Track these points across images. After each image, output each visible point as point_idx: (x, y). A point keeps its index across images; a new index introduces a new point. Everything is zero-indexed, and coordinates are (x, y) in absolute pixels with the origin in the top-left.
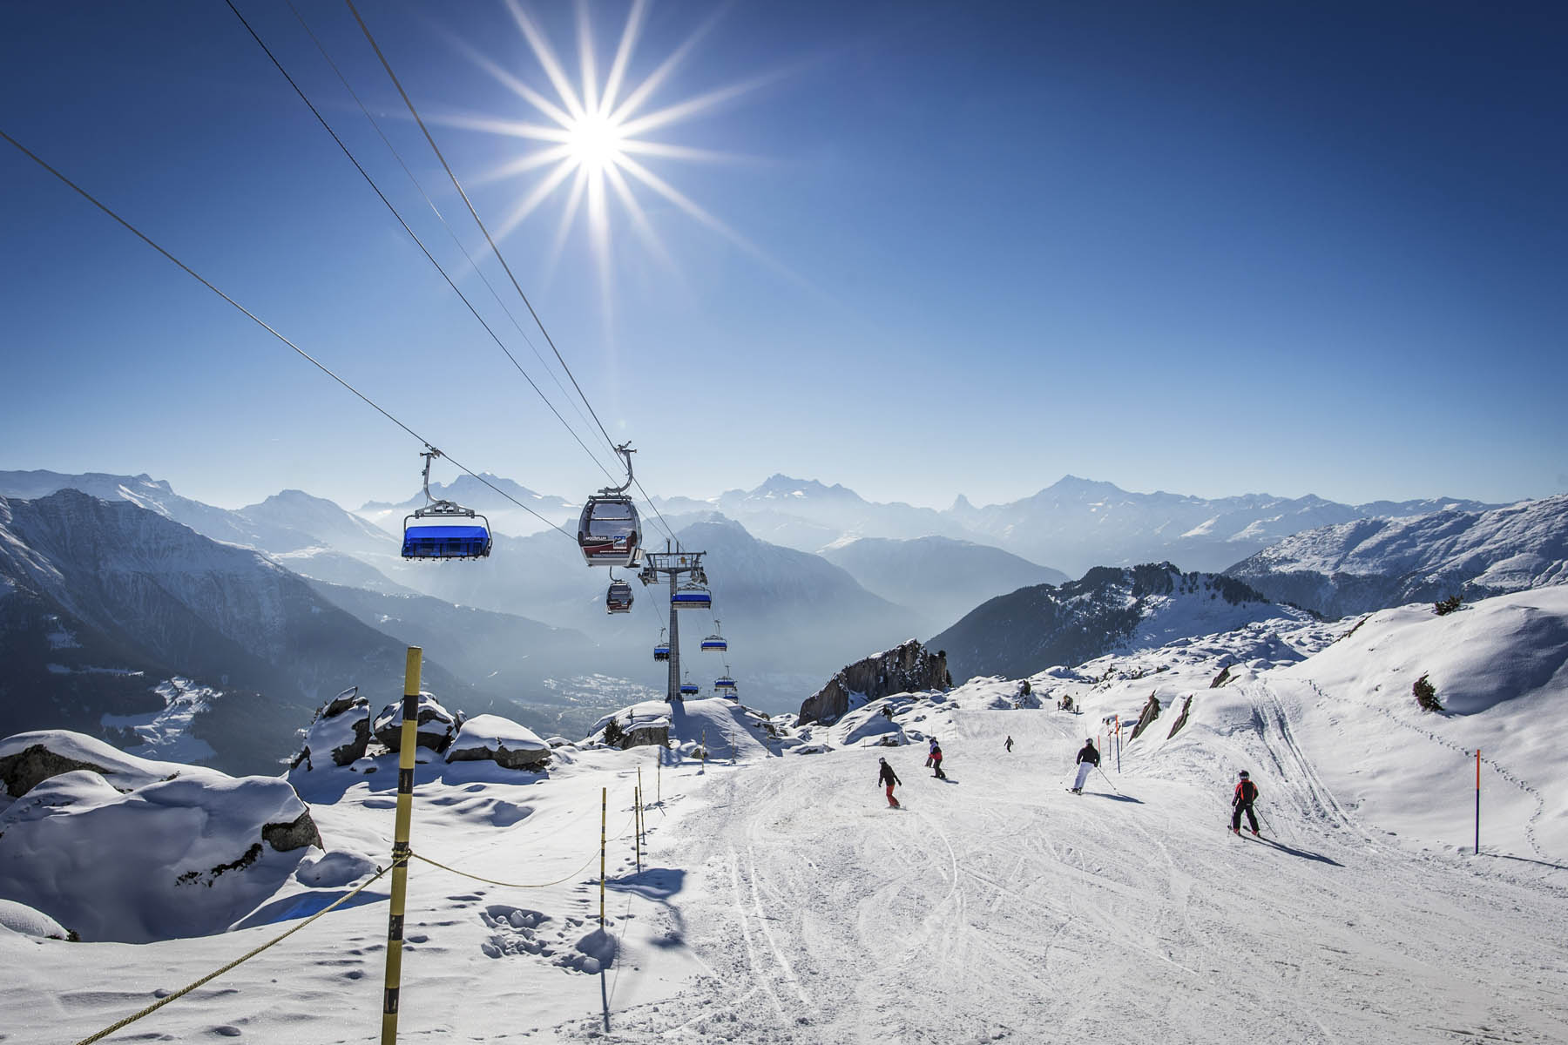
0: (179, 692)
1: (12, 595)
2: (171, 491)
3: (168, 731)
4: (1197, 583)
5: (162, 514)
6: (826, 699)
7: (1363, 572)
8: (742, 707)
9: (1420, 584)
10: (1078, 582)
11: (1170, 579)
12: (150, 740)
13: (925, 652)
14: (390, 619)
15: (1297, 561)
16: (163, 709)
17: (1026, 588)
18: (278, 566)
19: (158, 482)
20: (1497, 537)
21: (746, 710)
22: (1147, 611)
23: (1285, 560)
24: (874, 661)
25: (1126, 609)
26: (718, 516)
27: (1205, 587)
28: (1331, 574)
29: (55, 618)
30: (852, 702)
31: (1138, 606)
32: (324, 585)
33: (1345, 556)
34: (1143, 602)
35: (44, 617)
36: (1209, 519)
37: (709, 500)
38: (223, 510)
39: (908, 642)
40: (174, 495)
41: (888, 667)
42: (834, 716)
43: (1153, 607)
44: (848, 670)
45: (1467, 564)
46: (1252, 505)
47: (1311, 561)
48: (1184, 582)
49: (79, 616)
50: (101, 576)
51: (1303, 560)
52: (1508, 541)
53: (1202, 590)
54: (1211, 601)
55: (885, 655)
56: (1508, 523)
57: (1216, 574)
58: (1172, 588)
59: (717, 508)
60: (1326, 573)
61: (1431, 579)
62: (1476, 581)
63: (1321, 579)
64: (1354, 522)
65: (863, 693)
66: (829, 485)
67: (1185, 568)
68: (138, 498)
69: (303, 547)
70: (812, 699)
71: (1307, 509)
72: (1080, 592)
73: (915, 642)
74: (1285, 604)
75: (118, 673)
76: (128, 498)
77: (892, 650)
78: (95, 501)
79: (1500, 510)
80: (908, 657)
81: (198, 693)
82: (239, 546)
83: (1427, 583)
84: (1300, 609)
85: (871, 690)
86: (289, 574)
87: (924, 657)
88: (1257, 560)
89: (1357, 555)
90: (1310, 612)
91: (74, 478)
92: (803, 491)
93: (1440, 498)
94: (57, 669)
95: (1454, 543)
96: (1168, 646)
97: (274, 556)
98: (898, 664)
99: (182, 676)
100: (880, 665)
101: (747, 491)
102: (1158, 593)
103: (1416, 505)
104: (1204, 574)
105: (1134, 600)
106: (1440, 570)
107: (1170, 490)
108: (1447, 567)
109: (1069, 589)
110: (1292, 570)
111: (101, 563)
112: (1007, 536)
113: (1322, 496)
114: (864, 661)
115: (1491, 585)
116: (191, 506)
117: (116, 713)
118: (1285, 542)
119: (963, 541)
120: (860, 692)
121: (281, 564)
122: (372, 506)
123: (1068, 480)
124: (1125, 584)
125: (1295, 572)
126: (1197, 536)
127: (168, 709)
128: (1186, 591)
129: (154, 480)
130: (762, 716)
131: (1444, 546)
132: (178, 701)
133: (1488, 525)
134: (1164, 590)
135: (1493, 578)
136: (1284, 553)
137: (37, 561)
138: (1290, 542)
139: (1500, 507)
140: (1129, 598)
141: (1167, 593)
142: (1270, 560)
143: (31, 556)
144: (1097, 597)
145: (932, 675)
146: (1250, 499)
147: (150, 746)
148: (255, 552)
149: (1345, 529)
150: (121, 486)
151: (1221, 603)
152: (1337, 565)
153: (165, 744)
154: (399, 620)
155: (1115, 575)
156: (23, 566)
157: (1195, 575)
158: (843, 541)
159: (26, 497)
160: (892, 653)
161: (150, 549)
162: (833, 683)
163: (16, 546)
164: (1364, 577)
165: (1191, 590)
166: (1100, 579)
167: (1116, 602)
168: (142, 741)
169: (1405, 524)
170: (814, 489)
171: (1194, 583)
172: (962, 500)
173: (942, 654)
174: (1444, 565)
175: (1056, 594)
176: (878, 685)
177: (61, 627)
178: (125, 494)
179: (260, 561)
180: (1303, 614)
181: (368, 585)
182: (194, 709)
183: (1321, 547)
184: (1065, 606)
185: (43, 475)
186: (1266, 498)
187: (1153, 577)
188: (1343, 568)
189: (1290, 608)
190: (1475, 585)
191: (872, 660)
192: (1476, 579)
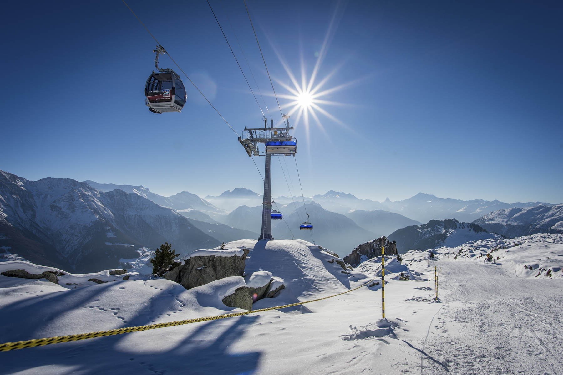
0: (145, 252)
1: (97, 220)
2: (149, 191)
3: (140, 264)
4: (465, 225)
5: (145, 197)
6: (352, 257)
7: (515, 224)
8: (319, 247)
9: (534, 228)
10: (426, 225)
11: (455, 224)
12: (134, 267)
13: (388, 241)
14: (211, 231)
15: (494, 220)
16: (139, 257)
17: (409, 226)
18: (179, 214)
19: (145, 188)
20: (557, 214)
21: (321, 249)
22: (449, 234)
23: (490, 220)
24: (370, 243)
25: (442, 233)
26: (313, 202)
27: (467, 227)
28: (505, 224)
29: (109, 228)
30: (362, 259)
31: (446, 232)
32: (192, 220)
33: (509, 219)
34: (447, 231)
35: (106, 228)
36: (464, 207)
37: (310, 198)
38: (164, 197)
39: (382, 237)
40: (149, 192)
41: (375, 246)
42: (355, 264)
43: (451, 233)
44: (360, 246)
45: (549, 222)
46: (478, 203)
47: (498, 220)
48: (460, 225)
49: (117, 228)
50: (125, 216)
51: (496, 220)
52: (561, 215)
53: (466, 228)
54: (469, 232)
55: (374, 241)
56: (560, 210)
57: (470, 223)
58: (457, 227)
59: (313, 200)
60: (504, 224)
61: (538, 226)
62: (552, 228)
63: (503, 226)
64: (511, 208)
65: (366, 256)
66: (347, 194)
67: (460, 221)
68: (139, 193)
69: (187, 208)
70: (347, 257)
71: (495, 204)
72: (427, 228)
73: (385, 237)
74: (493, 233)
75: (126, 245)
76: (136, 192)
77: (376, 239)
78: (125, 193)
79: (558, 206)
80: (382, 242)
81: (150, 252)
82: (167, 207)
83: (536, 228)
84: (498, 235)
85: (369, 254)
86: (181, 216)
87: (388, 243)
88: (481, 220)
89: (513, 219)
90: (502, 236)
91: (120, 186)
92: (339, 195)
93: (537, 202)
94: (108, 244)
95: (544, 215)
96: (465, 244)
97: (178, 211)
98: (379, 245)
99: (146, 247)
100: (372, 245)
101: (322, 195)
102: (452, 229)
103: (529, 204)
104: (467, 223)
105: (445, 231)
106: (540, 224)
107: (452, 198)
108: (542, 223)
109: (423, 227)
110: (493, 223)
111: (125, 212)
112: (402, 211)
113: (499, 200)
114: (366, 244)
115: (557, 229)
116: (154, 195)
117: (125, 258)
118: (490, 214)
119: (388, 212)
120: (365, 255)
121: (180, 213)
122: (209, 197)
123: (420, 193)
124: (441, 225)
125: (494, 223)
126: (461, 212)
127: (141, 257)
128: (461, 228)
129: (144, 187)
130: (335, 254)
131: (541, 216)
132: (144, 255)
133: (554, 210)
134: (454, 228)
135: (557, 227)
136: (490, 217)
137: (106, 210)
138: (491, 214)
139: (557, 205)
140: (443, 230)
141: (455, 228)
142: (486, 220)
143: (104, 209)
144: (432, 229)
145: (391, 250)
146: (477, 201)
147: (134, 269)
148: (172, 210)
149: (509, 211)
150: (134, 189)
151: (473, 232)
152: (507, 222)
153: (139, 268)
154: (214, 231)
155: (438, 223)
156: (102, 212)
157: (464, 223)
158: (351, 211)
159: (105, 191)
160: (376, 241)
161: (140, 208)
162: (355, 251)
163: (100, 206)
164: (516, 226)
165: (463, 228)
166: (433, 224)
167: (438, 231)
168: (132, 267)
169: (527, 209)
170: (342, 195)
171: (464, 226)
172: (387, 199)
173: (394, 242)
174: (541, 222)
175: (419, 228)
176: (371, 253)
177: (111, 231)
178: (135, 191)
179: (173, 212)
180: (500, 236)
181: (206, 221)
182: (149, 258)
183: (501, 216)
184: (422, 232)
185: (111, 185)
186: (482, 201)
187: (451, 223)
188: (509, 223)
189: (495, 234)
190: (552, 229)
191: (369, 243)
192: (552, 227)
